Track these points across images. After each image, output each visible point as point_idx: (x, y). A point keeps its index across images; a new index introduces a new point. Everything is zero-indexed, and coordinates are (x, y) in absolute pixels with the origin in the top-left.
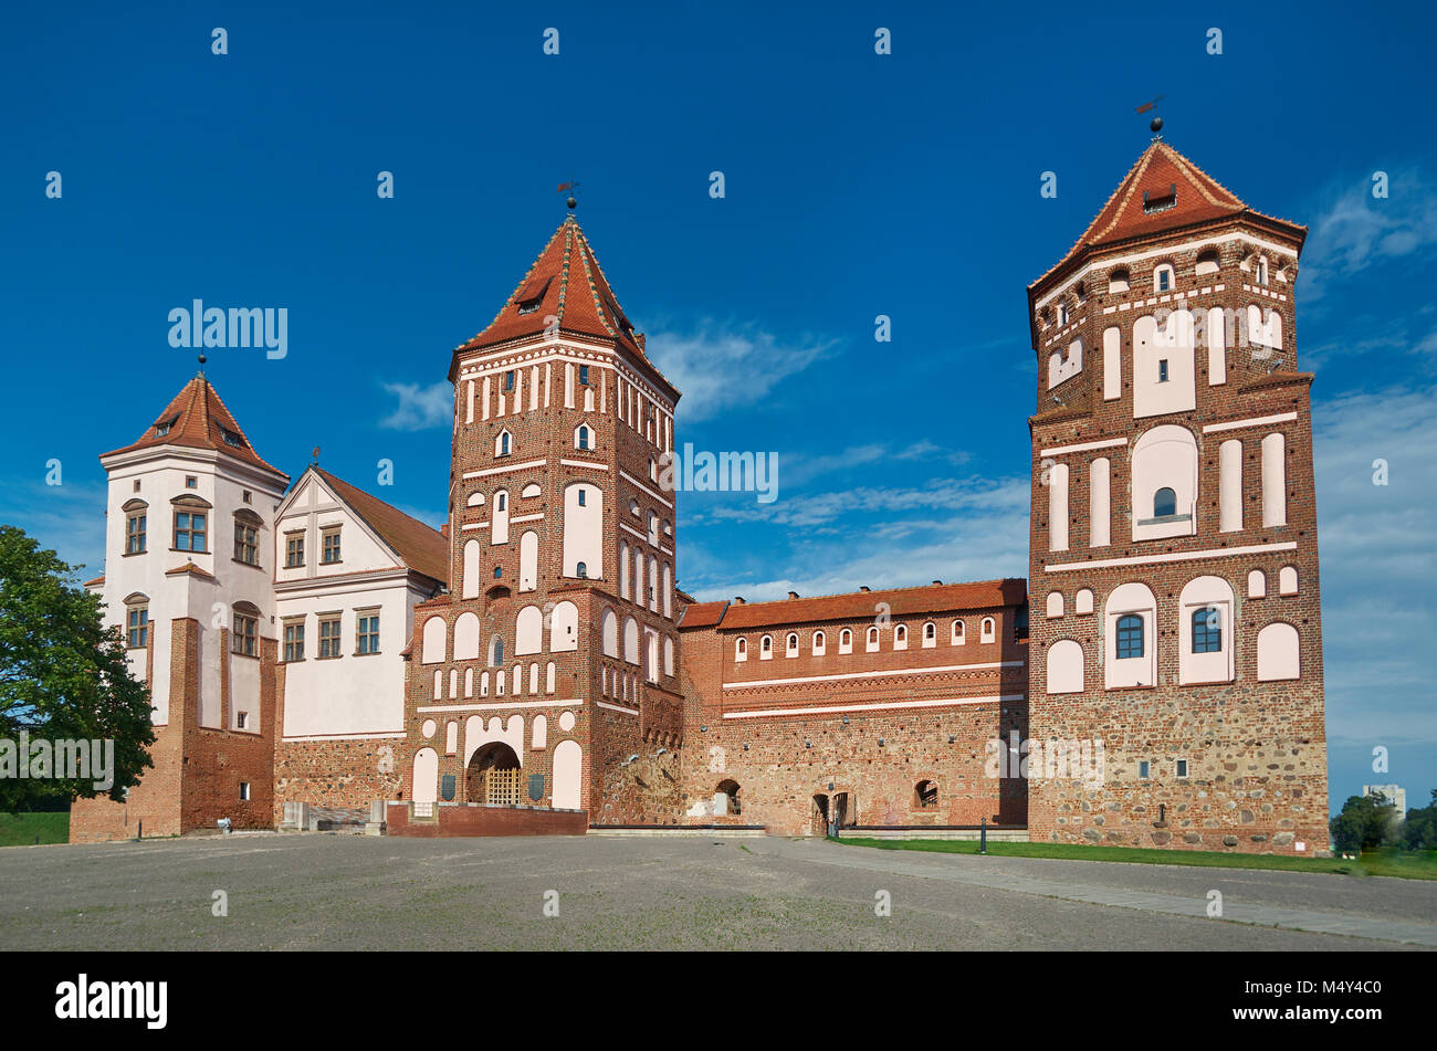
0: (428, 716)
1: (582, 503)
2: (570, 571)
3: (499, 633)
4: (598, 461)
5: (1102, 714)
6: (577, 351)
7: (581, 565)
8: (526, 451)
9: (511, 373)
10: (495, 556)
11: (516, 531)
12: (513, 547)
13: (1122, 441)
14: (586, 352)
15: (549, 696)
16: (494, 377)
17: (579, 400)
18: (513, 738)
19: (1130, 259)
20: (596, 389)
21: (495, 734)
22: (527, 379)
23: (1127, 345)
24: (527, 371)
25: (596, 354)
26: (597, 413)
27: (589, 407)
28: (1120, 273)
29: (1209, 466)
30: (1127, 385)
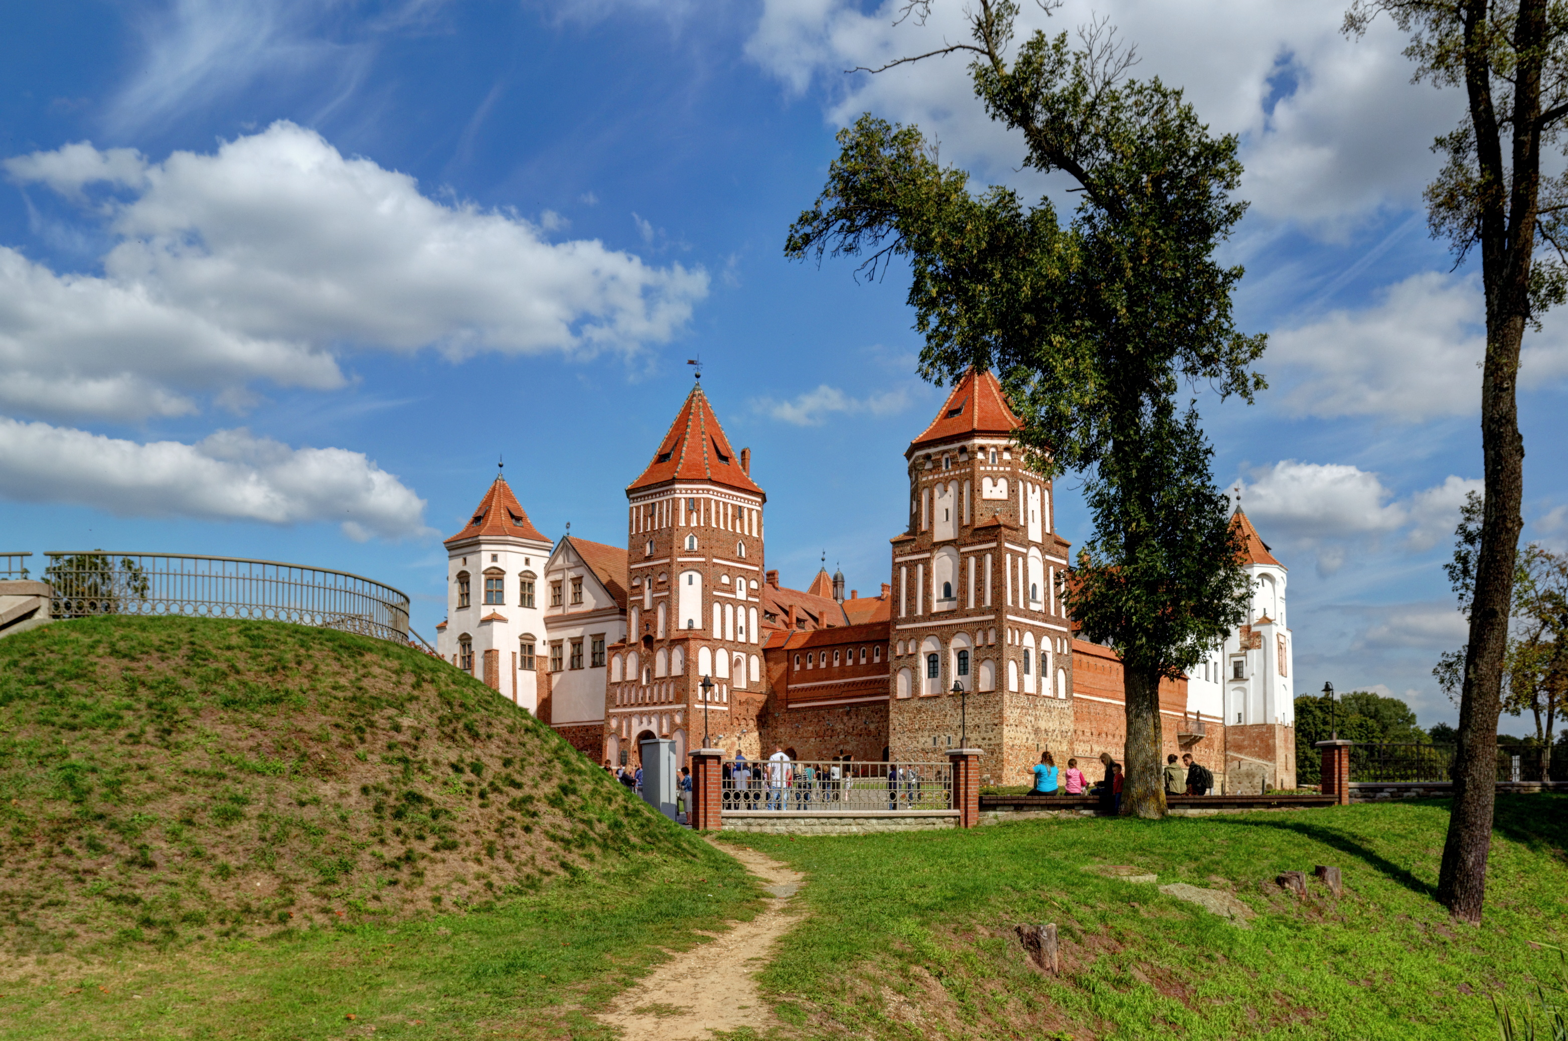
0: (615, 715)
1: (690, 583)
2: (683, 625)
3: (647, 662)
4: (699, 556)
5: (919, 710)
6: (686, 490)
7: (691, 621)
8: (661, 554)
9: (653, 504)
10: (647, 616)
11: (656, 602)
12: (653, 611)
13: (927, 555)
14: (692, 490)
15: (670, 703)
16: (646, 506)
17: (688, 521)
18: (654, 728)
19: (932, 451)
20: (698, 511)
21: (645, 727)
22: (661, 508)
23: (931, 499)
24: (661, 503)
25: (698, 490)
26: (699, 526)
27: (694, 524)
28: (928, 457)
29: (963, 569)
30: (931, 523)
